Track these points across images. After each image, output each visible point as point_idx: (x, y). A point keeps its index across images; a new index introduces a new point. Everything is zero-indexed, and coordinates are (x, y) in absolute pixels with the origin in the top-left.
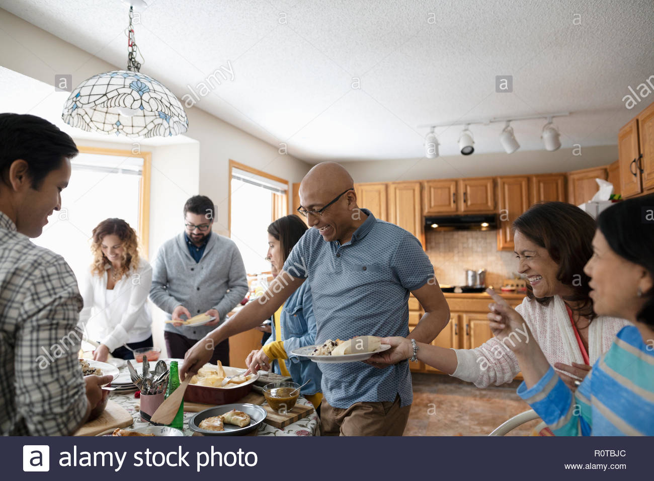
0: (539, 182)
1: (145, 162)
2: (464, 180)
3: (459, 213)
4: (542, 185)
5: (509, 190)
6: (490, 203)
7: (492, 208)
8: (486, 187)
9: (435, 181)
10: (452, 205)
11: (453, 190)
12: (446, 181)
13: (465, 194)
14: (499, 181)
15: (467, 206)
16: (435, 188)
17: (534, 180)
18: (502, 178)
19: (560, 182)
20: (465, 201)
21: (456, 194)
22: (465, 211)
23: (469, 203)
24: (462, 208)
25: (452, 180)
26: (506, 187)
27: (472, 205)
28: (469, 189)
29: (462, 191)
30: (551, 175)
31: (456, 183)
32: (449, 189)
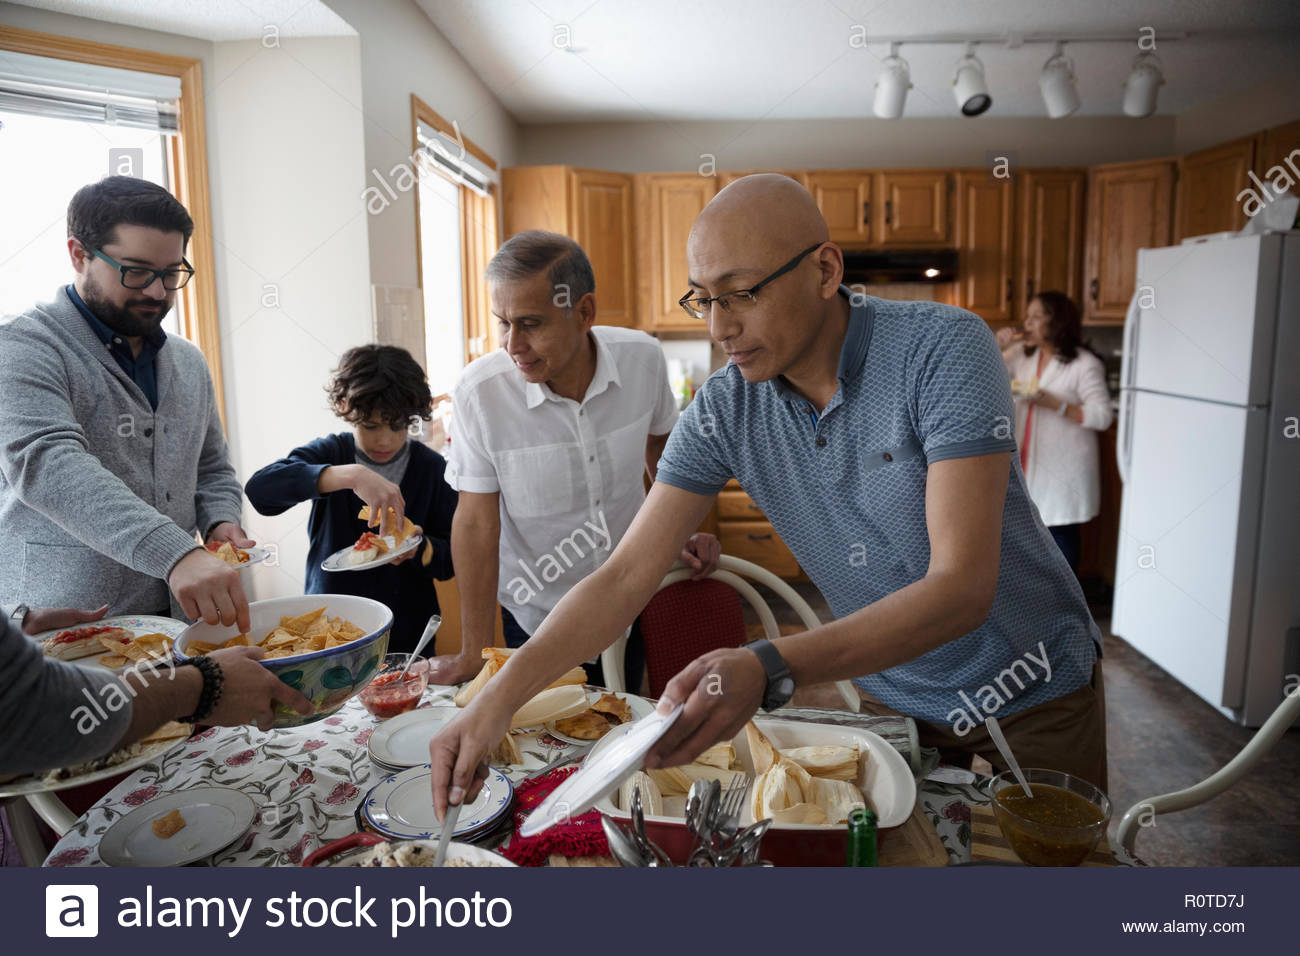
0: (1036, 184)
1: (184, 87)
2: (887, 173)
3: (873, 246)
4: (1041, 191)
5: (978, 198)
6: (938, 228)
7: (942, 237)
8: (932, 191)
9: (823, 173)
10: (861, 228)
11: (862, 198)
12: (849, 173)
13: (889, 204)
14: (959, 178)
15: (890, 231)
16: (825, 190)
17: (1028, 180)
18: (964, 171)
19: (1074, 187)
20: (889, 220)
21: (868, 205)
22: (886, 243)
23: (896, 224)
24: (882, 235)
25: (861, 174)
26: (972, 193)
27: (901, 228)
28: (896, 194)
29: (881, 200)
30: (1057, 171)
31: (871, 177)
32: (856, 192)
